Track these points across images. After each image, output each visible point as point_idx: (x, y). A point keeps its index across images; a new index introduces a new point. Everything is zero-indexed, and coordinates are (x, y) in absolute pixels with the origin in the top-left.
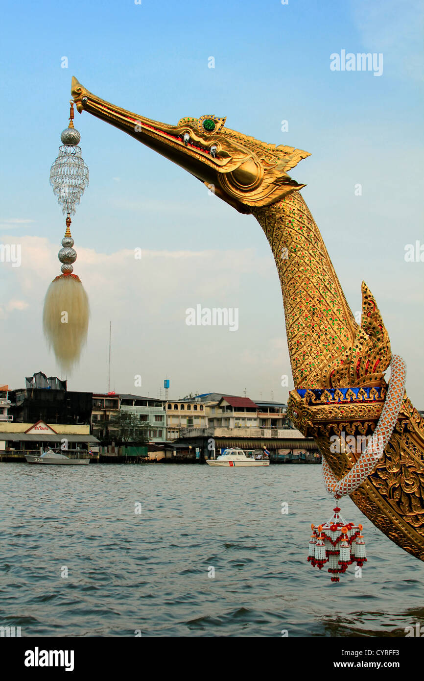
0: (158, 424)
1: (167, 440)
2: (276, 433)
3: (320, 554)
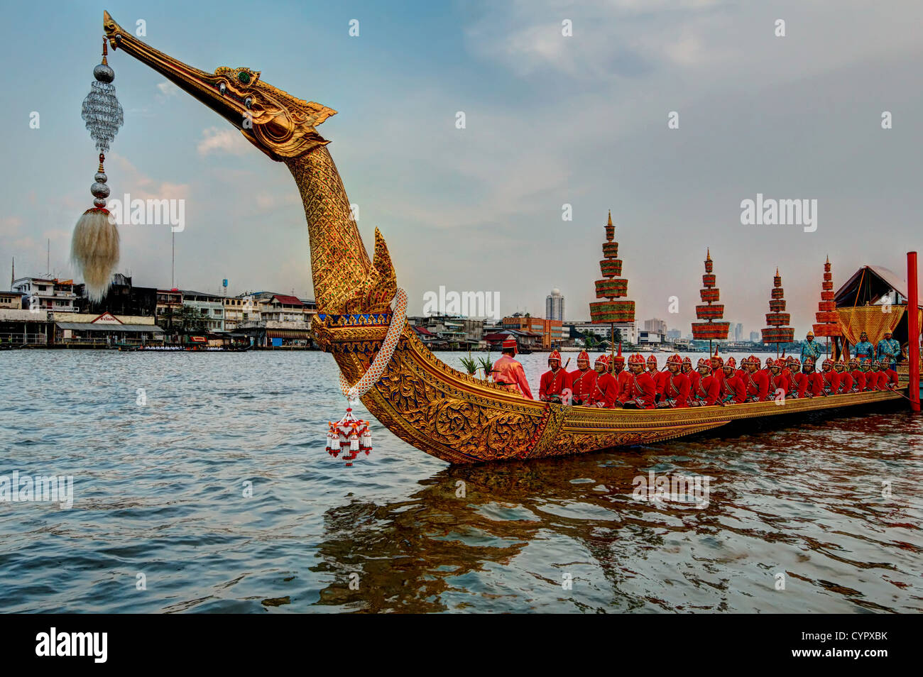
0: (218, 316)
1: (225, 330)
3: (335, 445)
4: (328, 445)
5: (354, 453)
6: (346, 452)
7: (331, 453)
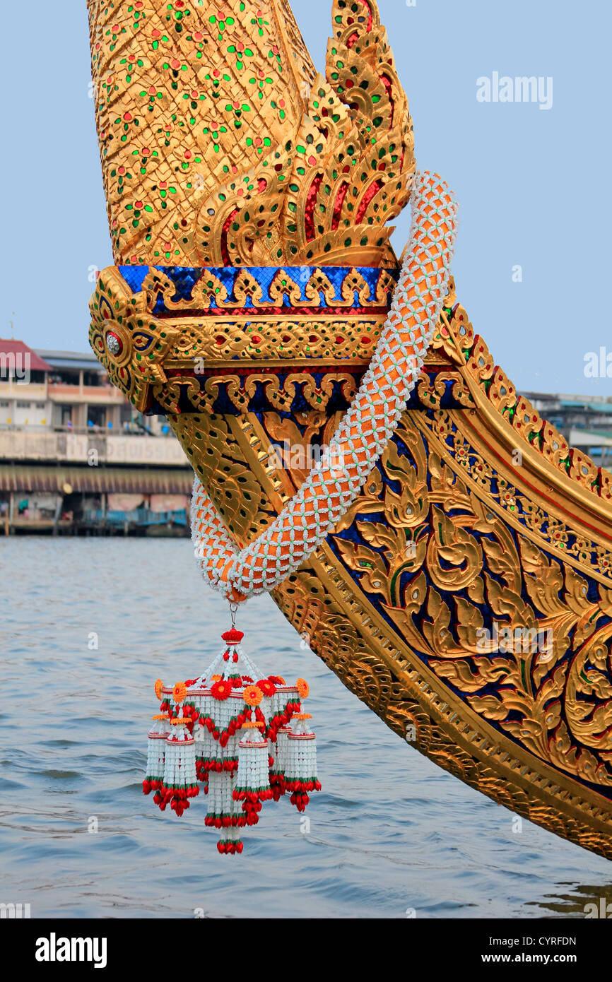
2: (102, 447)
3: (180, 771)
4: (152, 770)
5: (251, 803)
6: (219, 797)
7: (161, 801)
